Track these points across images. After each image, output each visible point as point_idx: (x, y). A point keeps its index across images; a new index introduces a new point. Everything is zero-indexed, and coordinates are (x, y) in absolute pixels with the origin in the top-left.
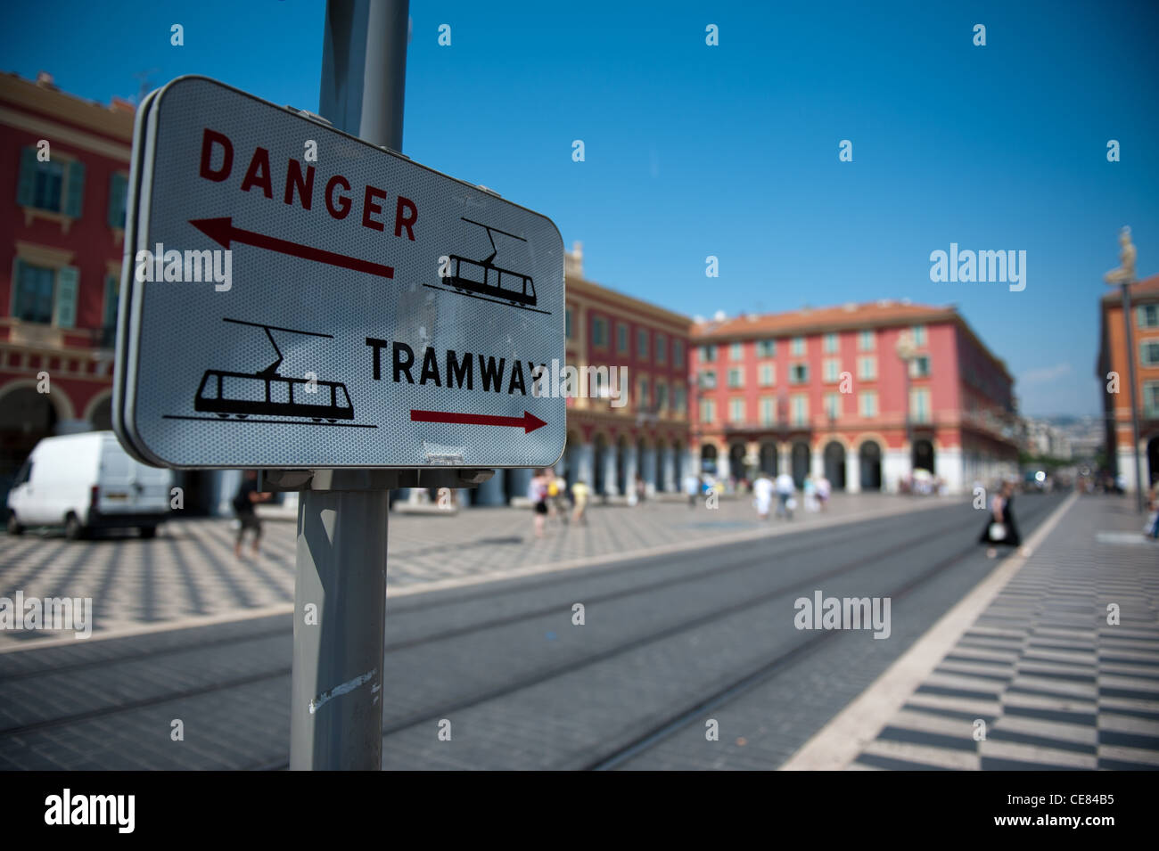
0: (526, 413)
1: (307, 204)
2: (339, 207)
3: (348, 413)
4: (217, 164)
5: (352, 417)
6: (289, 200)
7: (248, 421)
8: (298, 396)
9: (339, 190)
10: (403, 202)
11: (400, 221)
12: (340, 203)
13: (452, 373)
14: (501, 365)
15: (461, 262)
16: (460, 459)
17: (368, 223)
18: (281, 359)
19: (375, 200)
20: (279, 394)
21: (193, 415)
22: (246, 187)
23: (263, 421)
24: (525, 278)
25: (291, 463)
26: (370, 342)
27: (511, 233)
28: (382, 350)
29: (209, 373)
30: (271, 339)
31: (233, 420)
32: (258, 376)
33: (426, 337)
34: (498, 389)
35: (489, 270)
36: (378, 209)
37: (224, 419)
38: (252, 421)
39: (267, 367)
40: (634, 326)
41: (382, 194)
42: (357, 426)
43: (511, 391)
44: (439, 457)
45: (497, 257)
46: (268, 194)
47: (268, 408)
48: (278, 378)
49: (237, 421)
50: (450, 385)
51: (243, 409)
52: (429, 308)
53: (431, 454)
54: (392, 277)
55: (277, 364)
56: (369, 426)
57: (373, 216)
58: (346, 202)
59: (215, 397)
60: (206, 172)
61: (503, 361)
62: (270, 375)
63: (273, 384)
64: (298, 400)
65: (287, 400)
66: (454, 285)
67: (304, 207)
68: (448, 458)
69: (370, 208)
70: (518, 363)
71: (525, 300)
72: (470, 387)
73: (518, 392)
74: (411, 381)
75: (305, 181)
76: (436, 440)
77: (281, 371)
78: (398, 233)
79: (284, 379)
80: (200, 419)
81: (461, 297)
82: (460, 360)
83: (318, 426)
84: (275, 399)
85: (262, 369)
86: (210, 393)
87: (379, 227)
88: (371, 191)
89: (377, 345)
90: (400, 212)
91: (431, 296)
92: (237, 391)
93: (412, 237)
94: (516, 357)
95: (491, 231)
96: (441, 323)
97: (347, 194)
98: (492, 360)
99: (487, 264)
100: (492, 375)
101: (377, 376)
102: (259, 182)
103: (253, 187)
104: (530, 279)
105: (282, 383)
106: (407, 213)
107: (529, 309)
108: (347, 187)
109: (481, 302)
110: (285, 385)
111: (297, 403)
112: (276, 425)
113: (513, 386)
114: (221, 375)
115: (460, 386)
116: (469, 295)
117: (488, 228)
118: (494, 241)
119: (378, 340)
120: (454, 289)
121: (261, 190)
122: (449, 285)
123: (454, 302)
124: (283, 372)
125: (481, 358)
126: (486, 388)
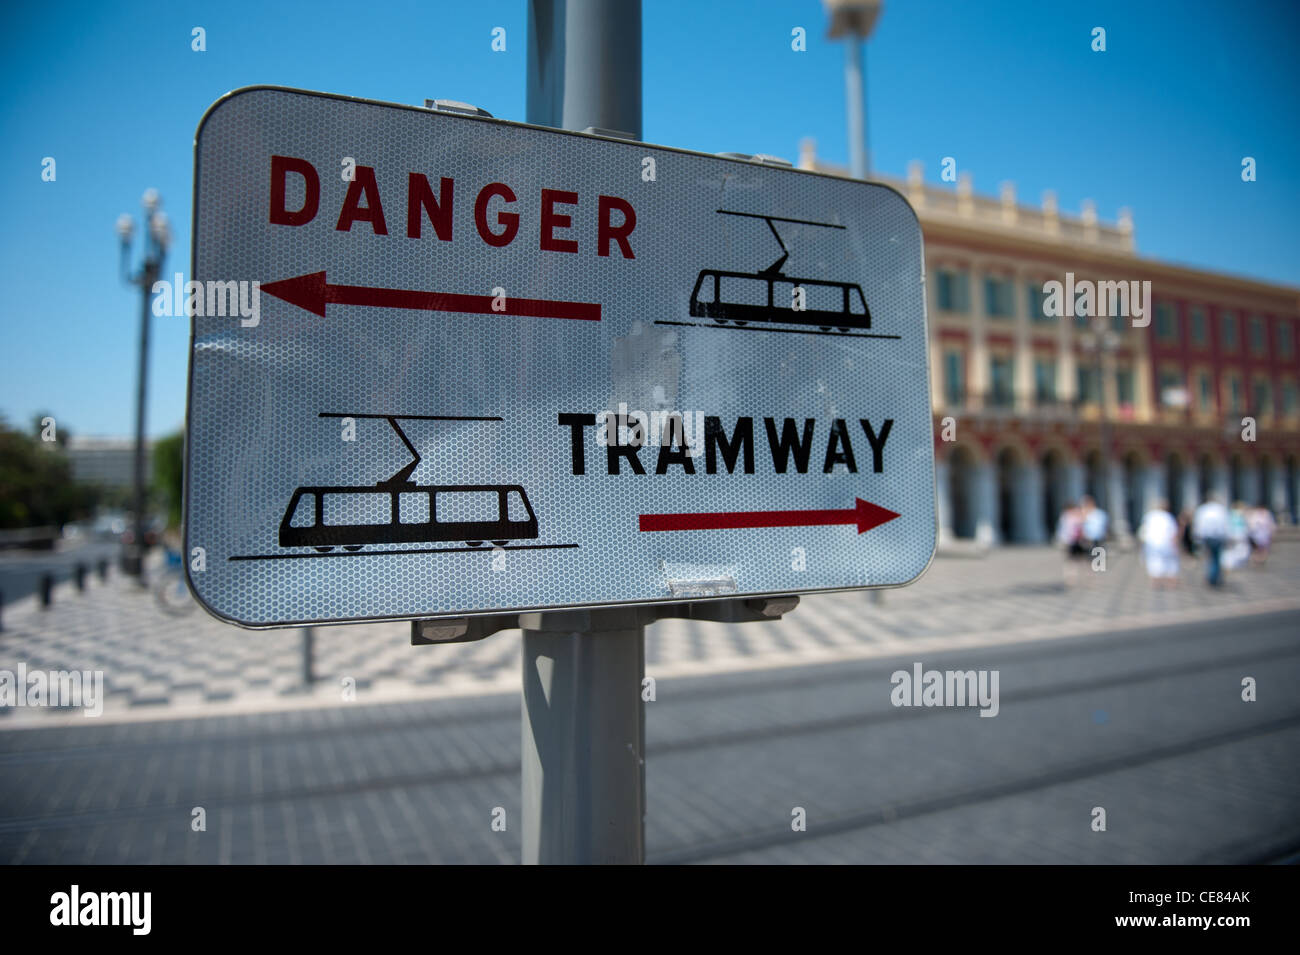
0: (858, 501)
1: (445, 231)
2: (497, 229)
3: (530, 529)
4: (295, 201)
5: (535, 535)
6: (414, 231)
7: (363, 554)
8: (444, 510)
9: (497, 205)
10: (607, 203)
11: (605, 233)
12: (500, 222)
13: (714, 452)
14: (806, 428)
15: (722, 279)
16: (730, 584)
17: (548, 243)
18: (418, 459)
19: (559, 209)
20: (414, 510)
21: (278, 553)
22: (344, 225)
23: (388, 553)
24: (846, 287)
25: (429, 610)
26: (564, 419)
27: (814, 221)
28: (587, 429)
29: (302, 491)
30: (401, 433)
31: (338, 555)
32: (381, 488)
33: (664, 402)
34: (802, 468)
35: (775, 284)
36: (565, 221)
37: (325, 553)
38: (369, 554)
39: (394, 473)
40: (1214, 310)
41: (571, 198)
42: (545, 547)
43: (828, 468)
44: (691, 585)
45: (789, 262)
46: (381, 228)
47: (395, 532)
48: (413, 488)
49: (344, 555)
50: (711, 468)
51: (356, 538)
52: (666, 356)
53: (675, 581)
54: (598, 318)
55: (412, 467)
56: (565, 546)
57: (558, 233)
58: (511, 221)
59: (312, 524)
60: (279, 215)
61: (810, 423)
62: (399, 485)
63: (404, 497)
64: (445, 517)
65: (425, 519)
66: (711, 316)
67: (440, 238)
68: (707, 585)
69: (549, 220)
70: (841, 423)
71: (849, 322)
72: (749, 468)
73: (841, 469)
74: (638, 469)
75: (438, 201)
76: (687, 557)
77: (418, 477)
78: (603, 250)
79: (422, 489)
80: (289, 556)
81: (724, 334)
82: (729, 430)
83: (476, 553)
84: (405, 518)
85: (386, 477)
86: (304, 518)
87: (570, 247)
88: (550, 197)
89: (577, 423)
90: (604, 218)
91: (670, 337)
92: (341, 513)
93: (628, 253)
94: (835, 413)
95: (775, 223)
96: (693, 375)
97: (510, 208)
98: (790, 424)
99: (773, 275)
100: (791, 447)
101: (579, 468)
102: (363, 215)
103: (355, 223)
104: (857, 287)
105: (419, 494)
106: (617, 219)
107: (858, 336)
108: (510, 196)
109: (765, 335)
110: (425, 497)
111: (443, 521)
112: (407, 556)
113: (831, 459)
114: (319, 493)
115: (731, 469)
116: (741, 326)
117: (769, 220)
118: (782, 238)
119: (580, 415)
120: (712, 321)
121: (368, 226)
122: (703, 316)
123: (711, 342)
124: (421, 479)
125: (769, 423)
126: (781, 468)
